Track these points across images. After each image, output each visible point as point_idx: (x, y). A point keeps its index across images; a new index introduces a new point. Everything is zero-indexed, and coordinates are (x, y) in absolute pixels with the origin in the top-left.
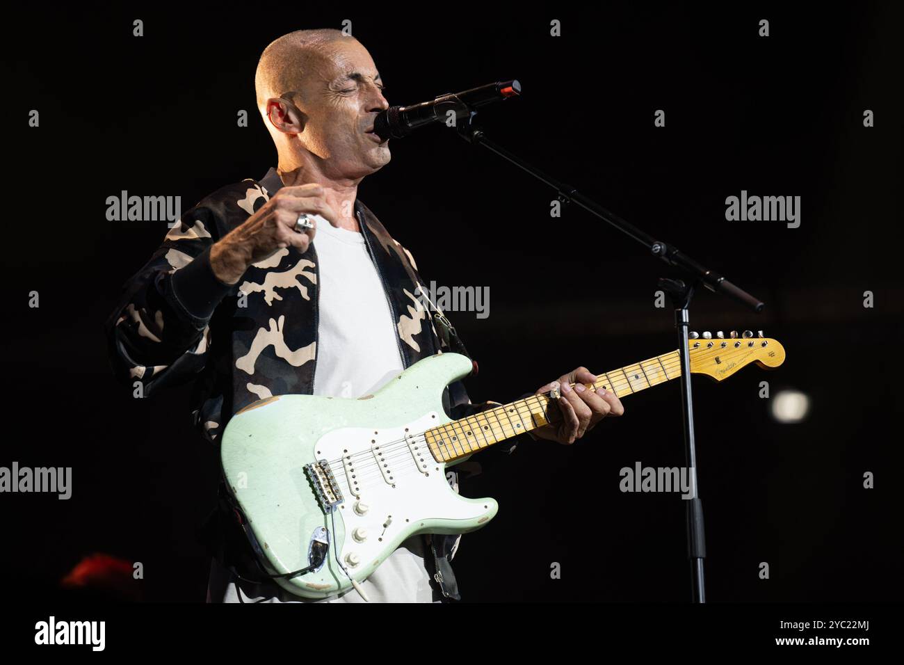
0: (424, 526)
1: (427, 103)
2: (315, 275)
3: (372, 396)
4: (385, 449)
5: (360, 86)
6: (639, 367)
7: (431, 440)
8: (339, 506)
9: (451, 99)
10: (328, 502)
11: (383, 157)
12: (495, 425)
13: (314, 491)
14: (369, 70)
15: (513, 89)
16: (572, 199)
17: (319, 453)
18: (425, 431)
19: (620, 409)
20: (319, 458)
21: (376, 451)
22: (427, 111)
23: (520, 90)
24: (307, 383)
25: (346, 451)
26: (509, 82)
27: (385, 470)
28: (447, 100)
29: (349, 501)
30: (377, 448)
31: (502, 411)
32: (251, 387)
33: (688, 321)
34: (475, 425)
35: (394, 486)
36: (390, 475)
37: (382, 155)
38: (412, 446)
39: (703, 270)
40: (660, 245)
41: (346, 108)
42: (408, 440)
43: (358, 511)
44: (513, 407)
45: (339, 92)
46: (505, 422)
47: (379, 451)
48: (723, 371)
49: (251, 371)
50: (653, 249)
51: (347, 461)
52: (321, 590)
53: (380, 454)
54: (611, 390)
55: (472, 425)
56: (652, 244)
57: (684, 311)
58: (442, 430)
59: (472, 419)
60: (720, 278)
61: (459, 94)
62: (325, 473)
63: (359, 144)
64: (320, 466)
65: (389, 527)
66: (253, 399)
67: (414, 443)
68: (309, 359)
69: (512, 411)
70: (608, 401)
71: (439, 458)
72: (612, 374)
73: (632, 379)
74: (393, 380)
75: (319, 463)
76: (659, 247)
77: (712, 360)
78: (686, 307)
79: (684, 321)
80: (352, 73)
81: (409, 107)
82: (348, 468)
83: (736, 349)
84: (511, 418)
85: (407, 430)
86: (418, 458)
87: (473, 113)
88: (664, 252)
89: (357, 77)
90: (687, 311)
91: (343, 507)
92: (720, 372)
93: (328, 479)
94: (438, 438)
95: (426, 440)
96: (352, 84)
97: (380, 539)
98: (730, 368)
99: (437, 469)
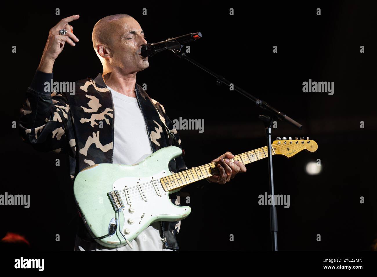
0: (159, 218)
1: (163, 42)
2: (113, 114)
3: (138, 164)
4: (142, 186)
5: (135, 36)
6: (253, 152)
7: (163, 182)
8: (122, 209)
9: (172, 40)
10: (117, 208)
11: (145, 64)
12: (190, 176)
13: (112, 203)
14: (138, 29)
15: (199, 36)
16: (223, 82)
17: (114, 187)
18: (160, 178)
19: (245, 169)
20: (114, 189)
21: (139, 187)
22: (163, 45)
23: (201, 36)
24: (109, 159)
25: (126, 187)
26: (197, 33)
27: (142, 194)
28: (171, 41)
29: (127, 207)
30: (139, 185)
31: (194, 170)
32: (86, 161)
33: (271, 133)
34: (182, 176)
35: (146, 201)
36: (144, 196)
37: (146, 64)
38: (155, 185)
39: (277, 112)
40: (259, 101)
41: (129, 46)
42: (153, 182)
43: (130, 211)
44: (198, 169)
45: (126, 39)
46: (195, 175)
47: (140, 187)
48: (291, 154)
49: (86, 154)
50: (257, 103)
51: (126, 191)
52: (114, 244)
53: (141, 188)
54: (241, 162)
55: (180, 176)
56: (256, 101)
57: (269, 129)
58: (168, 178)
59: (180, 173)
60: (284, 115)
61: (176, 38)
62: (116, 196)
63: (136, 60)
64: (115, 193)
65: (143, 218)
66: (87, 166)
67: (155, 183)
68: (110, 149)
69: (198, 170)
70: (239, 166)
71: (166, 190)
72: (242, 155)
73: (250, 157)
74: (148, 157)
75: (114, 192)
76: (259, 102)
77: (286, 149)
78: (270, 127)
79: (269, 133)
80: (131, 31)
81: (155, 43)
82: (127, 193)
83: (296, 144)
84: (197, 173)
85: (152, 178)
86: (157, 190)
87: (182, 46)
88: (261, 104)
89: (134, 33)
90: (271, 129)
91: (124, 210)
92: (289, 154)
93: (118, 198)
94: (166, 181)
95: (161, 182)
96: (132, 36)
97: (140, 223)
98: (294, 152)
99: (165, 194)
